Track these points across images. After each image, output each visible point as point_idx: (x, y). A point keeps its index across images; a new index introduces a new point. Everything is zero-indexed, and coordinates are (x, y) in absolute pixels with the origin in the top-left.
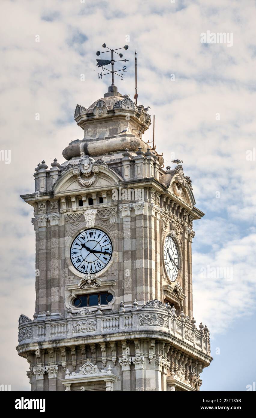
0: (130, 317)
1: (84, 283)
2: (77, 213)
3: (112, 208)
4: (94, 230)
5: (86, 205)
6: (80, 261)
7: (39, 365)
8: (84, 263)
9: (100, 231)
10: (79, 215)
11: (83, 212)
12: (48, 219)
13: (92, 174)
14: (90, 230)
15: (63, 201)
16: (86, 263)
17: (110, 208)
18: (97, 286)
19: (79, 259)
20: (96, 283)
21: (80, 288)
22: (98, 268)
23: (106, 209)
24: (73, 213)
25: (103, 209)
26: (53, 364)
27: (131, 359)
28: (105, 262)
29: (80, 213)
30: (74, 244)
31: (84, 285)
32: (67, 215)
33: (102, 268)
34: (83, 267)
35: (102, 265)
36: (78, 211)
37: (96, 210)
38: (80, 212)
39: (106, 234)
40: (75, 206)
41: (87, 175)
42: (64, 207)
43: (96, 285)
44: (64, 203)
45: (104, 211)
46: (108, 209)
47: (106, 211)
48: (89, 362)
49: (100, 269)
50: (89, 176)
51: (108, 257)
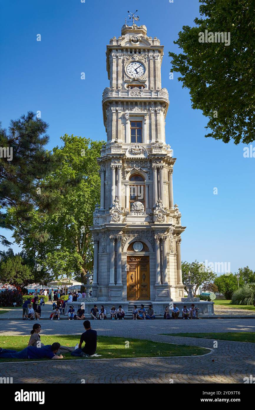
1: (133, 80)
3: (145, 56)
4: (137, 62)
5: (133, 53)
7: (114, 107)
9: (139, 63)
11: (132, 55)
12: (117, 56)
13: (138, 41)
14: (135, 62)
18: (139, 82)
19: (130, 72)
21: (131, 81)
23: (142, 55)
24: (128, 55)
26: (120, 107)
27: (156, 108)
28: (142, 74)
33: (140, 76)
34: (132, 75)
36: (130, 55)
37: (138, 55)
39: (142, 64)
40: (129, 53)
42: (124, 53)
44: (124, 51)
47: (142, 57)
48: (137, 108)
50: (136, 42)
51: (143, 72)
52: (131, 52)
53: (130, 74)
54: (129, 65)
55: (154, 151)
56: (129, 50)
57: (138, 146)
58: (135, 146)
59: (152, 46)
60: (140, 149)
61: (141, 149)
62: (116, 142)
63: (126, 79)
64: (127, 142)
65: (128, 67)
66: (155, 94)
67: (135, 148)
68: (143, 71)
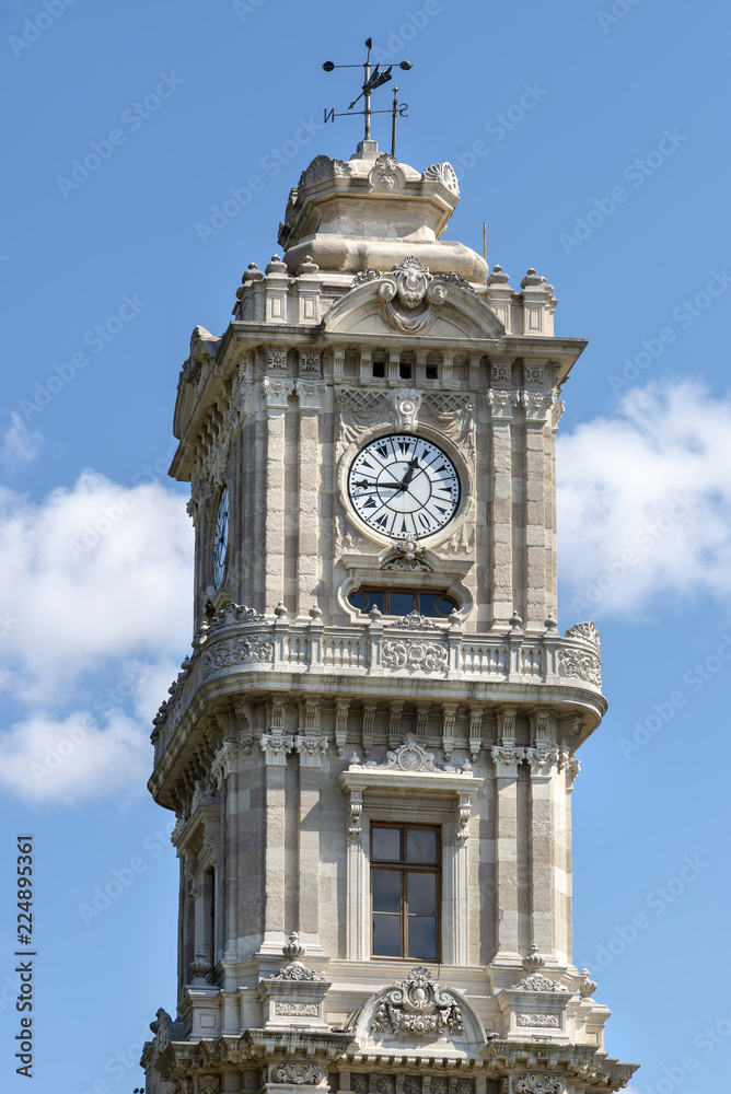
0: (535, 652)
1: (392, 558)
2: (369, 390)
3: (464, 395)
4: (412, 439)
5: (394, 375)
6: (374, 506)
7: (277, 731)
8: (384, 511)
9: (429, 445)
10: (375, 397)
11: (386, 391)
12: (294, 392)
13: (424, 303)
14: (401, 438)
15: (339, 355)
16: (391, 515)
17: (457, 394)
18: (425, 571)
19: (370, 500)
20: (423, 563)
21: (380, 566)
22: (421, 530)
23: (447, 393)
24: (359, 390)
25: (437, 393)
26: (314, 733)
27: (525, 752)
28: (442, 518)
29: (376, 393)
30: (357, 461)
31: (393, 561)
32: (343, 391)
33: (432, 531)
34: (382, 521)
35: (434, 524)
36: (372, 387)
37: (421, 392)
38: (376, 390)
39: (444, 453)
40: (366, 373)
41: (411, 305)
42: (338, 371)
43: (424, 567)
44: (339, 361)
45: (440, 398)
46: (452, 395)
47: (447, 400)
48: (412, 745)
49: (428, 533)
50: (416, 308)
51: (449, 507)
52: (379, 370)
53: (367, 512)
54: (365, 456)
55: (519, 1024)
56: (366, 357)
57: (429, 990)
58: (411, 989)
59: (510, 342)
60: (439, 1009)
61: (445, 1008)
62: (290, 954)
63: (346, 551)
64: (352, 956)
65: (359, 468)
66: (528, 664)
67: (406, 999)
68: (447, 495)
